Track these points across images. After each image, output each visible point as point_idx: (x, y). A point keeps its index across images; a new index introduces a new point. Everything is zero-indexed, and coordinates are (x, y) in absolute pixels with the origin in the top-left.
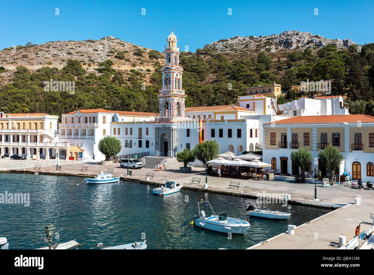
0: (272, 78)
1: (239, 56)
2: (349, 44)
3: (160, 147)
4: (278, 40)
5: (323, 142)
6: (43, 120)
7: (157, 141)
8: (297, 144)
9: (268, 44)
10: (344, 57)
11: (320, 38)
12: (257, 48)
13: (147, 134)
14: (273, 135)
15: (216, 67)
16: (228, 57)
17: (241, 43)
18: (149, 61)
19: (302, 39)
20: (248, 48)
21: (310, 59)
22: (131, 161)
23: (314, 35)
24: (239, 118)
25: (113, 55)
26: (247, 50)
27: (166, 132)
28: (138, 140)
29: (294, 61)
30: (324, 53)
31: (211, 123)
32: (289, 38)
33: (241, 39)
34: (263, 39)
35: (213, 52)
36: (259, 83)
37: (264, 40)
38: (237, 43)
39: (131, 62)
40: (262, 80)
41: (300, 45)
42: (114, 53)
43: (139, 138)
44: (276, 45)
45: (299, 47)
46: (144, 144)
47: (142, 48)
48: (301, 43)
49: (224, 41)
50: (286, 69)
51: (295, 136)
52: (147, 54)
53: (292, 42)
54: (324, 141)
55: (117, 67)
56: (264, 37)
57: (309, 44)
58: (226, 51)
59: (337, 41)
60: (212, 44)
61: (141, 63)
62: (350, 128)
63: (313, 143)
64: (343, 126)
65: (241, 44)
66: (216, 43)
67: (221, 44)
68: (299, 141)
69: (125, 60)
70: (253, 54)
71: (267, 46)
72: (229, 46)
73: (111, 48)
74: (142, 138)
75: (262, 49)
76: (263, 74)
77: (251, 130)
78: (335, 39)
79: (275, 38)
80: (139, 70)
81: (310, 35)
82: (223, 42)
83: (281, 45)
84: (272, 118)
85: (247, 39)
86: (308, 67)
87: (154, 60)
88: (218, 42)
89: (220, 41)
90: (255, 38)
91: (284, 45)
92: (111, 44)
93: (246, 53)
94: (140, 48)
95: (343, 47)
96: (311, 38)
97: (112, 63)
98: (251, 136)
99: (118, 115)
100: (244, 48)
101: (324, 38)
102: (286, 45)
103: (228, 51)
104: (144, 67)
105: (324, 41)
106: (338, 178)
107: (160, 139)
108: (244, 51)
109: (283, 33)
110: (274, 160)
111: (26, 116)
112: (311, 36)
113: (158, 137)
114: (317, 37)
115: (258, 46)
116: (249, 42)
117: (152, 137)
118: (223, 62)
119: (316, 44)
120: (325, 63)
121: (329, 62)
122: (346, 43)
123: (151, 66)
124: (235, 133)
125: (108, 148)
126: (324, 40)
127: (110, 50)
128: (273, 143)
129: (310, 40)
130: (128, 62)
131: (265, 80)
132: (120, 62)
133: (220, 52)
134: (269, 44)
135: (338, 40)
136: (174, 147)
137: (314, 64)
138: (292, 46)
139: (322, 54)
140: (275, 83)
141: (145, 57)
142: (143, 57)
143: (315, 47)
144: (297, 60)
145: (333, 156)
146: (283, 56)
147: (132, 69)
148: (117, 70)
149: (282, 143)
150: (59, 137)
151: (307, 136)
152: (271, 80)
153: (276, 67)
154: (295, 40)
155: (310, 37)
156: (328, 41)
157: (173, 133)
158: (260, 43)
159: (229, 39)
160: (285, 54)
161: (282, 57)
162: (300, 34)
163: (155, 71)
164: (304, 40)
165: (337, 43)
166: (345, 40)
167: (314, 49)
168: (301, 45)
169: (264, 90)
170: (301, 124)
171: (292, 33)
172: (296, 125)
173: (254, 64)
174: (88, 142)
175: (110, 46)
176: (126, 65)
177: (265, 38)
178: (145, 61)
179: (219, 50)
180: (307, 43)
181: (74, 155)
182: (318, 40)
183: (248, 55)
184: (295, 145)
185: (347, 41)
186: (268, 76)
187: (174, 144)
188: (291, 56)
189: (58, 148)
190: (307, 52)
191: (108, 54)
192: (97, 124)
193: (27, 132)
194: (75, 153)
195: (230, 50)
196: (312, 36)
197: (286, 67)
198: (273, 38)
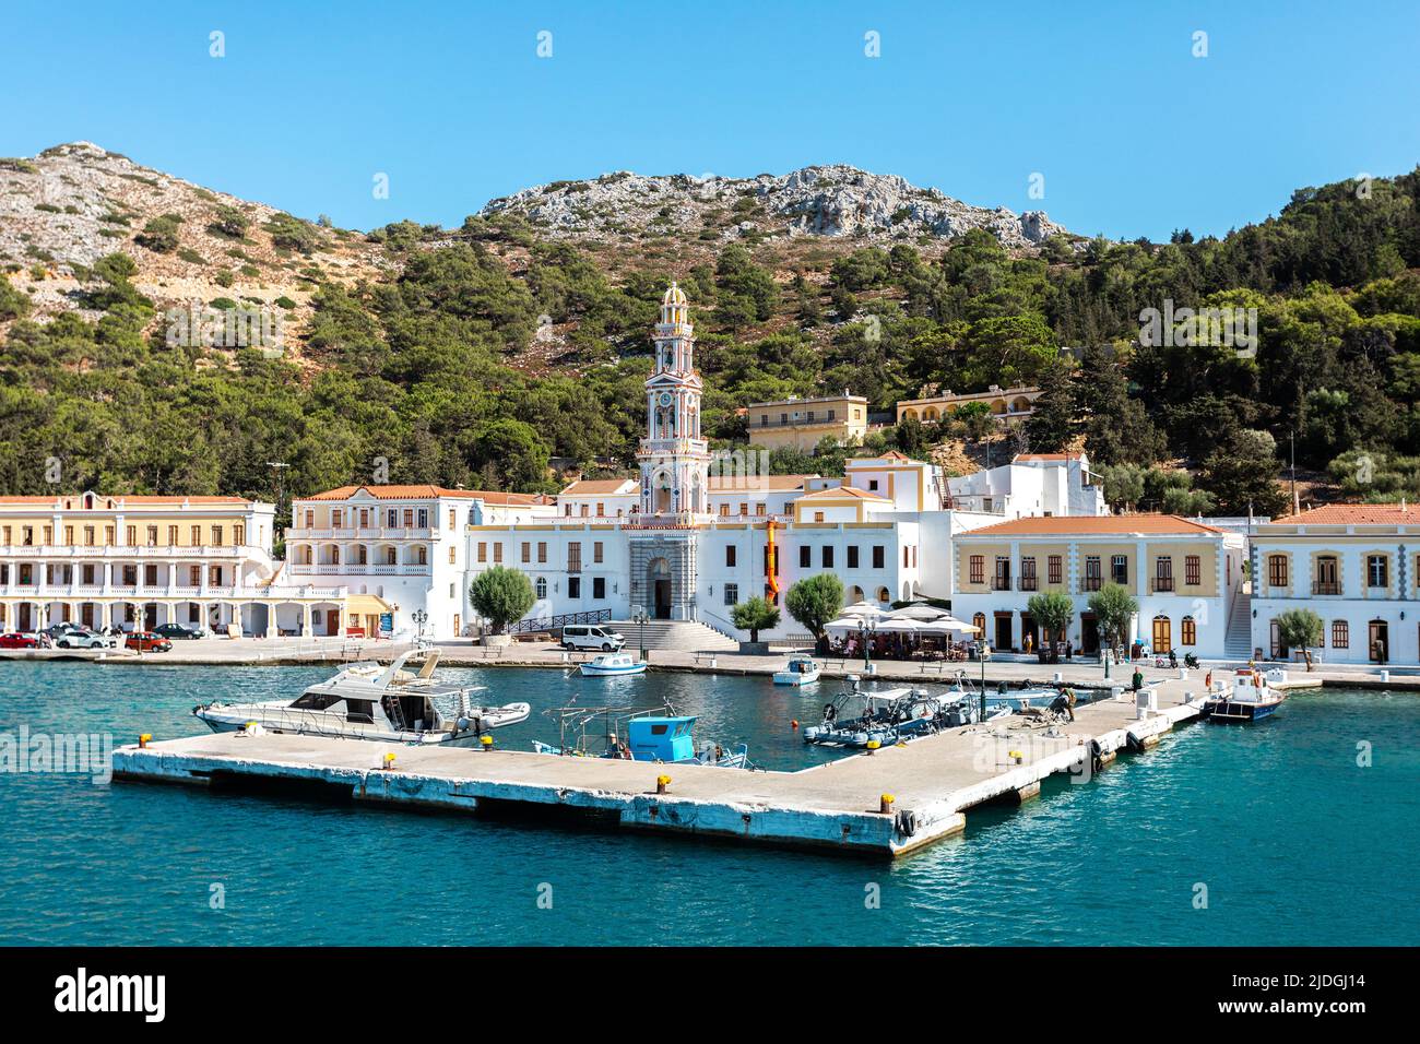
0: (800, 359)
1: (641, 257)
2: (1041, 230)
3: (645, 595)
4: (786, 201)
5: (1090, 576)
6: (244, 519)
7: (635, 577)
8: (1032, 581)
9: (748, 214)
10: (1038, 288)
11: (938, 201)
12: (707, 224)
13: (598, 558)
14: (976, 561)
15: (560, 299)
16: (596, 257)
17: (640, 200)
18: (279, 261)
19: (877, 202)
20: (670, 222)
21: (917, 285)
22: (595, 632)
23: (918, 190)
24: (865, 519)
25: (123, 233)
26: (670, 233)
27: (668, 554)
28: (569, 576)
29: (857, 287)
30: (966, 267)
31: (799, 531)
32: (829, 194)
33: (640, 183)
34: (728, 192)
35: (534, 232)
36: (763, 379)
37: (731, 197)
38: (626, 201)
39: (208, 265)
40: (768, 366)
41: (868, 223)
42: (128, 224)
43: (569, 572)
44: (777, 216)
45: (866, 231)
46: (586, 588)
47: (233, 200)
48: (872, 217)
49: (574, 191)
50: (831, 319)
51: (1029, 563)
52: (266, 233)
53: (838, 211)
54: (1093, 574)
55: (157, 288)
56: (730, 183)
57: (901, 221)
58: (586, 230)
59: (1001, 217)
60: (520, 197)
61: (249, 272)
62: (1148, 544)
63: (1070, 579)
64: (1134, 541)
65: (643, 206)
66: (537, 195)
67: (562, 200)
68: (1038, 573)
69: (179, 254)
70: (693, 250)
71: (746, 223)
72: (596, 212)
73: (108, 199)
74: (579, 572)
75: (727, 233)
76: (770, 347)
77: (906, 548)
78: (993, 208)
79: (772, 190)
80: (248, 299)
81: (903, 187)
82: (567, 193)
83: (799, 220)
84: (952, 519)
85: (663, 185)
86: (943, 337)
87: (298, 257)
88: (546, 191)
89: (556, 187)
90: (696, 185)
91: (809, 220)
92: (104, 181)
93: (664, 244)
94: (228, 202)
95: (1022, 242)
96: (908, 199)
97: (131, 267)
98: (906, 565)
99: (481, 504)
100: (656, 222)
101: (953, 200)
102: (818, 220)
103: (592, 234)
104: (262, 287)
105: (955, 216)
106: (1127, 651)
107: (645, 573)
108: (655, 235)
109: (803, 173)
110: (979, 619)
111: (181, 506)
112: (907, 192)
113: (638, 568)
114: (929, 194)
115: (710, 216)
116: (672, 197)
117: (616, 569)
118: (587, 280)
119: (926, 222)
120: (999, 329)
121: (1010, 326)
122: (1030, 224)
123: (290, 284)
124: (866, 557)
125: (508, 598)
126: (953, 211)
127: (108, 207)
128: (976, 578)
129: (903, 206)
130: (193, 265)
131: (780, 367)
132: (161, 265)
133: (562, 235)
134: (753, 213)
135: (1002, 213)
136: (690, 596)
137: (961, 327)
138: (838, 227)
139: (958, 270)
140: (847, 393)
141: (257, 243)
142: (250, 243)
143: (922, 233)
144: (867, 286)
145: (1119, 603)
146: (809, 264)
147: (219, 296)
148: (159, 299)
149: (998, 578)
150: (287, 569)
151: (1055, 562)
152: (799, 367)
153: (793, 309)
154: (851, 203)
155: (905, 195)
156: (968, 216)
157: (686, 557)
158: (715, 208)
159: (590, 183)
160: (816, 259)
161: (808, 270)
162: (866, 182)
163: (310, 305)
164: (882, 203)
165: (1001, 223)
166: (1029, 213)
167: (922, 242)
168: (873, 224)
169: (811, 414)
170: (1043, 535)
171: (836, 174)
172: (1030, 539)
173: (707, 292)
174: (405, 583)
175: (102, 190)
176: (189, 279)
177: (734, 187)
178: (263, 263)
179: (555, 226)
180: (893, 217)
181: (363, 624)
182: (933, 210)
183: (675, 253)
184: (1029, 582)
185: (1034, 220)
186: (786, 353)
187: (690, 586)
188: (845, 269)
189: (274, 603)
190: (900, 259)
191: (105, 226)
192: (436, 531)
193: (199, 554)
194: (367, 616)
195: (602, 230)
196: (911, 192)
197: (833, 313)
198: (766, 190)
